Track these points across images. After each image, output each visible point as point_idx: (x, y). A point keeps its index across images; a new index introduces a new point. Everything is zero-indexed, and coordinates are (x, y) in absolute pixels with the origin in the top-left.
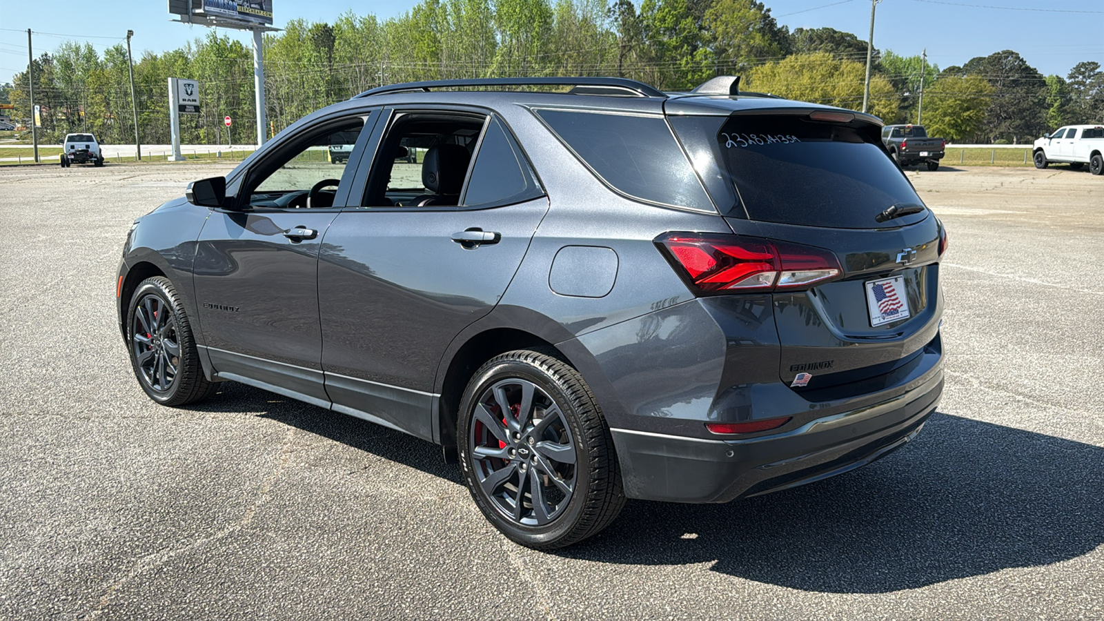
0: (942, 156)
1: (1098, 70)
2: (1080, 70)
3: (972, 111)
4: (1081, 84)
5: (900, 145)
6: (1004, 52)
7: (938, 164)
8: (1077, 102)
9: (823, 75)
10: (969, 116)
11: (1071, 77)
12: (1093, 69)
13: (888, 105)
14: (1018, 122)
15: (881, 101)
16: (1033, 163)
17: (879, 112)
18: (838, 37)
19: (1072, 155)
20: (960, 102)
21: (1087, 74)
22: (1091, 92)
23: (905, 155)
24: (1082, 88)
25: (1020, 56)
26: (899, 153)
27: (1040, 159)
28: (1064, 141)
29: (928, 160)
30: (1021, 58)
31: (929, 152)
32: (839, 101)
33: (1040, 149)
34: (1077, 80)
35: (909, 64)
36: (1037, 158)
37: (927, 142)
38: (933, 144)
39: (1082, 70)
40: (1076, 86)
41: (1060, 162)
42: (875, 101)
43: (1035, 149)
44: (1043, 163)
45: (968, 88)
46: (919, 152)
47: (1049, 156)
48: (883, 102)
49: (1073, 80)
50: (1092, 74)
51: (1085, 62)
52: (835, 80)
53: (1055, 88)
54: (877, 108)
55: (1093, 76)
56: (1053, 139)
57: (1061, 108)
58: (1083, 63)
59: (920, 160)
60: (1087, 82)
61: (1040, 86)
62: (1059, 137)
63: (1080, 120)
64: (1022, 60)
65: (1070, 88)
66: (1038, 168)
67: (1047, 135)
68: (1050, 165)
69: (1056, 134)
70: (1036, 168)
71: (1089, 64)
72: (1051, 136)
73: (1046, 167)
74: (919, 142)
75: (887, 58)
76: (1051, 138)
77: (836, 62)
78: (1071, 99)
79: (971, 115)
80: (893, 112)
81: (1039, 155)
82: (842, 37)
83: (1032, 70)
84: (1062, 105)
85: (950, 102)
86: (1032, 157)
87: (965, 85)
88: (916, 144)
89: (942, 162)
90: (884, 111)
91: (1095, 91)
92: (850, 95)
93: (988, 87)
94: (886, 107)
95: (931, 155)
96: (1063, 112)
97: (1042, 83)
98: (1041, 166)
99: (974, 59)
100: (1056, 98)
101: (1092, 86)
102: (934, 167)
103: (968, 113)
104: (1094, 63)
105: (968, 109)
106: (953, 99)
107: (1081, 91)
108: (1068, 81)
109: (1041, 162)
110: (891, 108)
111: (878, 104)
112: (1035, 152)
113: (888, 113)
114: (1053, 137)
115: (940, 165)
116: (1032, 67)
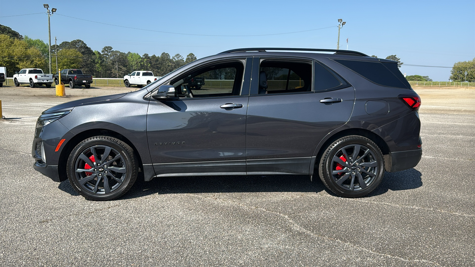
0: (92, 82)
1: (112, 50)
2: (106, 49)
3: (75, 64)
4: (107, 55)
5: (74, 78)
6: (77, 40)
7: (90, 86)
8: (106, 62)
9: (7, 46)
10: (74, 66)
11: (103, 52)
12: (110, 49)
13: (40, 60)
14: (87, 69)
15: (37, 58)
16: (125, 85)
17: (37, 63)
18: (3, 28)
19: (140, 82)
20: (70, 60)
21: (108, 51)
22: (111, 58)
23: (77, 82)
24: (107, 56)
25: (84, 42)
26: (74, 81)
27: (127, 84)
28: (136, 76)
29: (86, 84)
30: (84, 43)
31: (86, 81)
32: (17, 58)
33: (126, 80)
34: (105, 53)
35: (36, 43)
36: (126, 83)
37: (85, 77)
38: (88, 77)
39: (107, 49)
40: (105, 56)
41: (135, 85)
42: (34, 59)
43: (124, 79)
44: (129, 85)
45: (72, 54)
46: (82, 81)
47: (131, 82)
48: (37, 59)
49: (103, 53)
50: (110, 51)
51: (107, 46)
52: (12, 47)
53: (98, 55)
54: (35, 61)
55: (111, 52)
56: (131, 76)
57: (101, 64)
58: (106, 47)
59: (82, 84)
60: (109, 54)
61: (93, 55)
62: (133, 75)
63: (108, 69)
64: (85, 44)
65: (103, 56)
66: (127, 87)
67: (129, 74)
68: (131, 86)
69: (132, 74)
70: (126, 87)
71: (109, 47)
72: (130, 75)
73: (129, 87)
74: (82, 76)
75: (26, 39)
76: (130, 76)
77: (11, 39)
78: (104, 61)
79: (75, 66)
80: (42, 64)
81: (126, 82)
82: (5, 28)
83: (89, 48)
84: (101, 63)
85: (66, 60)
86: (123, 83)
87: (71, 53)
88: (81, 77)
89: (91, 85)
90: (39, 63)
91: (112, 58)
92: (22, 55)
93: (81, 55)
94: (39, 61)
95: (87, 82)
96: (102, 65)
97: (94, 54)
98: (128, 86)
99: (64, 42)
100: (98, 60)
101: (111, 56)
102: (88, 87)
103: (73, 65)
104: (110, 47)
105: (73, 63)
106: (67, 59)
107: (107, 58)
108: (102, 53)
109: (127, 85)
110: (42, 62)
111: (35, 60)
112: (125, 81)
113: (40, 64)
114: (131, 75)
115: (91, 86)
116: (89, 47)
